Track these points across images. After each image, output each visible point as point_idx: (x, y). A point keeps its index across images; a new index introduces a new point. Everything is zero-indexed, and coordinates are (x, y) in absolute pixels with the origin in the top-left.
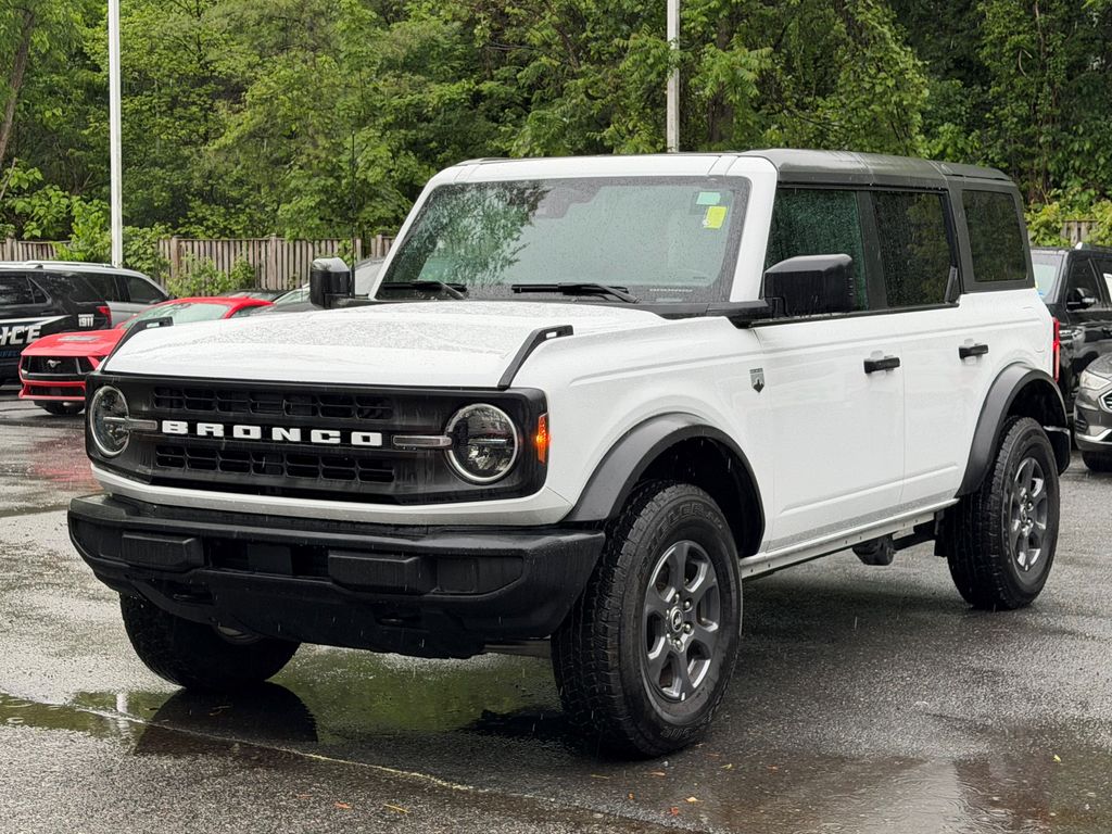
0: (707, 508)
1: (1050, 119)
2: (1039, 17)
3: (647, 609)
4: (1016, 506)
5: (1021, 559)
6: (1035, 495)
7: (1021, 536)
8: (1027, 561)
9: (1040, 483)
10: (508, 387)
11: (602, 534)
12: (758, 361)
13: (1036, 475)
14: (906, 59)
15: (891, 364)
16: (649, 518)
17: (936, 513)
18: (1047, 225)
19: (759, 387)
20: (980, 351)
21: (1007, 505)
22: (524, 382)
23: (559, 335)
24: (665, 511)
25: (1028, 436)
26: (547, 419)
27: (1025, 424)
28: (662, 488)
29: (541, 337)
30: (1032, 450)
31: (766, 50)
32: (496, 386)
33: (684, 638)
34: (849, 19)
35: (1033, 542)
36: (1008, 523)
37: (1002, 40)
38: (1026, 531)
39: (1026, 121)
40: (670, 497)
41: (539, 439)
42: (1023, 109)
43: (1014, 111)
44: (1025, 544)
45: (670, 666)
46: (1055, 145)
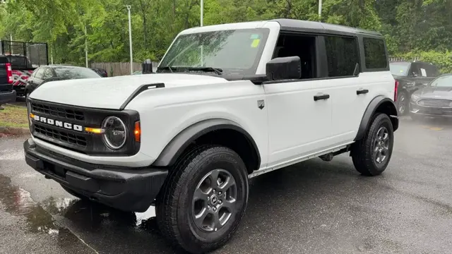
0: (229, 156)
1: (412, 33)
2: (410, 9)
3: (195, 198)
4: (377, 143)
5: (378, 160)
6: (384, 138)
7: (378, 152)
8: (380, 160)
9: (386, 135)
10: (123, 109)
11: (167, 172)
12: (261, 97)
13: (385, 132)
14: (376, 18)
15: (326, 97)
16: (196, 163)
17: (347, 145)
18: (408, 57)
19: (261, 107)
20: (365, 92)
21: (373, 143)
22: (131, 107)
23: (157, 87)
24: (205, 159)
25: (382, 120)
26: (139, 123)
27: (382, 116)
28: (206, 149)
29: (145, 88)
30: (383, 124)
31: (341, 16)
32: (119, 108)
33: (218, 206)
34: (362, 8)
35: (383, 153)
36: (373, 149)
37: (401, 15)
38: (380, 150)
39: (406, 34)
40: (209, 153)
41: (137, 132)
42: (406, 31)
43: (403, 31)
44: (380, 154)
45: (208, 219)
46: (413, 39)
